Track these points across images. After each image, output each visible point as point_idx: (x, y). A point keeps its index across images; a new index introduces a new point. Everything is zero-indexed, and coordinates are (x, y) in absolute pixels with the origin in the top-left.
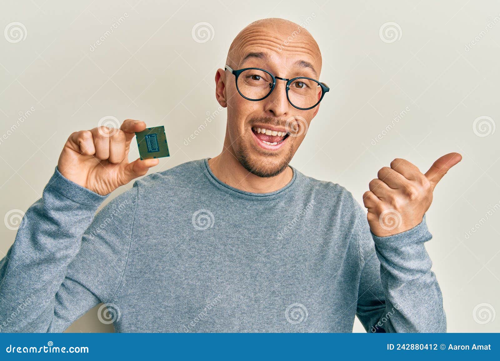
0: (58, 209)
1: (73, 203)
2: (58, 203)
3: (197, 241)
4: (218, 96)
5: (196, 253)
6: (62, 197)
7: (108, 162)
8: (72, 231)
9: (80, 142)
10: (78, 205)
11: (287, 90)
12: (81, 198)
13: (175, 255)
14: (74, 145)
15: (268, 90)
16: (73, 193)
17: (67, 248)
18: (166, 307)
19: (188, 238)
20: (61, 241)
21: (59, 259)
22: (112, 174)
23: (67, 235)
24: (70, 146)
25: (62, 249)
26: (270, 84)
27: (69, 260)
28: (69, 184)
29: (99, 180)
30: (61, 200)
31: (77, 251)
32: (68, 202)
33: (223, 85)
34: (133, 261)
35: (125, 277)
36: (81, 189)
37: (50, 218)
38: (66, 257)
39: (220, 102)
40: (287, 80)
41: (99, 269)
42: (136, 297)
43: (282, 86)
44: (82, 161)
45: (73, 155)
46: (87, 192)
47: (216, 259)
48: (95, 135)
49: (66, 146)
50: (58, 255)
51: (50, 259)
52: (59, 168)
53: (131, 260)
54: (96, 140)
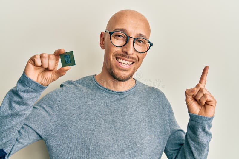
0: (23, 91)
1: (30, 89)
2: (23, 88)
3: (89, 113)
4: (101, 44)
5: (88, 118)
6: (25, 85)
7: (47, 70)
8: (29, 102)
9: (34, 60)
10: (32, 90)
11: (134, 43)
12: (33, 86)
13: (78, 119)
14: (32, 61)
15: (125, 42)
16: (30, 84)
17: (25, 110)
18: (73, 143)
19: (84, 111)
20: (23, 107)
21: (21, 115)
22: (49, 75)
23: (26, 104)
24: (30, 62)
25: (23, 111)
26: (126, 40)
27: (25, 116)
28: (29, 79)
29: (43, 78)
30: (24, 87)
31: (30, 112)
32: (28, 88)
33: (104, 39)
34: (58, 120)
35: (54, 128)
36: (34, 82)
37: (19, 95)
38: (24, 114)
39: (101, 47)
40: (134, 38)
41: (42, 123)
42: (59, 137)
43: (131, 41)
44: (36, 69)
45: (31, 67)
46: (37, 84)
47: (98, 121)
48: (41, 56)
49: (28, 62)
50: (21, 113)
51: (16, 115)
52: (25, 72)
53: (57, 120)
54: (42, 58)
